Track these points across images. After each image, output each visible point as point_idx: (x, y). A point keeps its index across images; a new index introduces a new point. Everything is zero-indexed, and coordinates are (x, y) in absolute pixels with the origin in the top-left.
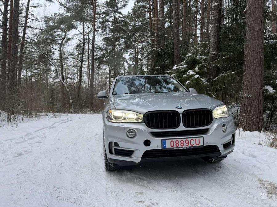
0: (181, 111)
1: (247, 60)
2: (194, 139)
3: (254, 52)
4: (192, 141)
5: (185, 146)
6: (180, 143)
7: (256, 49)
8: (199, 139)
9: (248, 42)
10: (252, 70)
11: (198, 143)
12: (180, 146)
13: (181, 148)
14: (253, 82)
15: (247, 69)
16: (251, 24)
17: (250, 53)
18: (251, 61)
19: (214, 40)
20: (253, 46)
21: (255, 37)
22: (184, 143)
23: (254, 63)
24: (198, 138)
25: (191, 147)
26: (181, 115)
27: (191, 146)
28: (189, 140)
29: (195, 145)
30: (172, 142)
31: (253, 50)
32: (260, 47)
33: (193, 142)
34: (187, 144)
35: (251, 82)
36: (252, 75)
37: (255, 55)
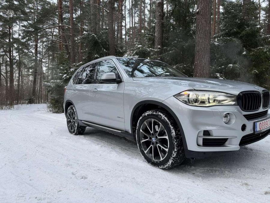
1: (199, 55)
3: (205, 49)
7: (207, 46)
9: (200, 40)
10: (203, 64)
14: (204, 75)
15: (200, 63)
16: (203, 24)
17: (201, 49)
18: (202, 56)
19: (159, 35)
20: (204, 43)
21: (206, 35)
23: (205, 58)
31: (204, 47)
32: (209, 44)
35: (202, 74)
36: (203, 68)
37: (206, 51)
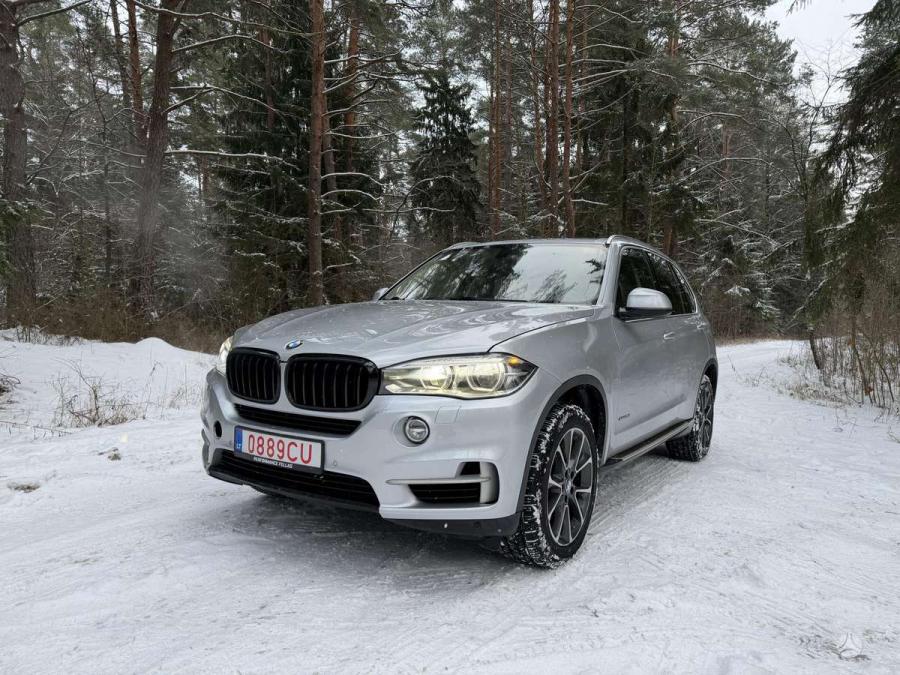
0: (285, 355)
2: (299, 442)
4: (292, 447)
5: (275, 457)
6: (265, 446)
8: (311, 446)
11: (306, 458)
12: (265, 455)
13: (267, 462)
22: (275, 448)
24: (310, 443)
25: (287, 463)
26: (283, 367)
27: (289, 461)
28: (287, 441)
29: (299, 462)
30: (252, 439)
33: (295, 452)
34: (281, 455)
